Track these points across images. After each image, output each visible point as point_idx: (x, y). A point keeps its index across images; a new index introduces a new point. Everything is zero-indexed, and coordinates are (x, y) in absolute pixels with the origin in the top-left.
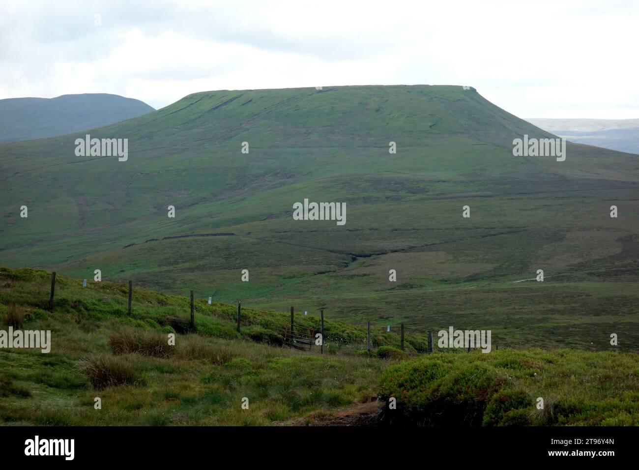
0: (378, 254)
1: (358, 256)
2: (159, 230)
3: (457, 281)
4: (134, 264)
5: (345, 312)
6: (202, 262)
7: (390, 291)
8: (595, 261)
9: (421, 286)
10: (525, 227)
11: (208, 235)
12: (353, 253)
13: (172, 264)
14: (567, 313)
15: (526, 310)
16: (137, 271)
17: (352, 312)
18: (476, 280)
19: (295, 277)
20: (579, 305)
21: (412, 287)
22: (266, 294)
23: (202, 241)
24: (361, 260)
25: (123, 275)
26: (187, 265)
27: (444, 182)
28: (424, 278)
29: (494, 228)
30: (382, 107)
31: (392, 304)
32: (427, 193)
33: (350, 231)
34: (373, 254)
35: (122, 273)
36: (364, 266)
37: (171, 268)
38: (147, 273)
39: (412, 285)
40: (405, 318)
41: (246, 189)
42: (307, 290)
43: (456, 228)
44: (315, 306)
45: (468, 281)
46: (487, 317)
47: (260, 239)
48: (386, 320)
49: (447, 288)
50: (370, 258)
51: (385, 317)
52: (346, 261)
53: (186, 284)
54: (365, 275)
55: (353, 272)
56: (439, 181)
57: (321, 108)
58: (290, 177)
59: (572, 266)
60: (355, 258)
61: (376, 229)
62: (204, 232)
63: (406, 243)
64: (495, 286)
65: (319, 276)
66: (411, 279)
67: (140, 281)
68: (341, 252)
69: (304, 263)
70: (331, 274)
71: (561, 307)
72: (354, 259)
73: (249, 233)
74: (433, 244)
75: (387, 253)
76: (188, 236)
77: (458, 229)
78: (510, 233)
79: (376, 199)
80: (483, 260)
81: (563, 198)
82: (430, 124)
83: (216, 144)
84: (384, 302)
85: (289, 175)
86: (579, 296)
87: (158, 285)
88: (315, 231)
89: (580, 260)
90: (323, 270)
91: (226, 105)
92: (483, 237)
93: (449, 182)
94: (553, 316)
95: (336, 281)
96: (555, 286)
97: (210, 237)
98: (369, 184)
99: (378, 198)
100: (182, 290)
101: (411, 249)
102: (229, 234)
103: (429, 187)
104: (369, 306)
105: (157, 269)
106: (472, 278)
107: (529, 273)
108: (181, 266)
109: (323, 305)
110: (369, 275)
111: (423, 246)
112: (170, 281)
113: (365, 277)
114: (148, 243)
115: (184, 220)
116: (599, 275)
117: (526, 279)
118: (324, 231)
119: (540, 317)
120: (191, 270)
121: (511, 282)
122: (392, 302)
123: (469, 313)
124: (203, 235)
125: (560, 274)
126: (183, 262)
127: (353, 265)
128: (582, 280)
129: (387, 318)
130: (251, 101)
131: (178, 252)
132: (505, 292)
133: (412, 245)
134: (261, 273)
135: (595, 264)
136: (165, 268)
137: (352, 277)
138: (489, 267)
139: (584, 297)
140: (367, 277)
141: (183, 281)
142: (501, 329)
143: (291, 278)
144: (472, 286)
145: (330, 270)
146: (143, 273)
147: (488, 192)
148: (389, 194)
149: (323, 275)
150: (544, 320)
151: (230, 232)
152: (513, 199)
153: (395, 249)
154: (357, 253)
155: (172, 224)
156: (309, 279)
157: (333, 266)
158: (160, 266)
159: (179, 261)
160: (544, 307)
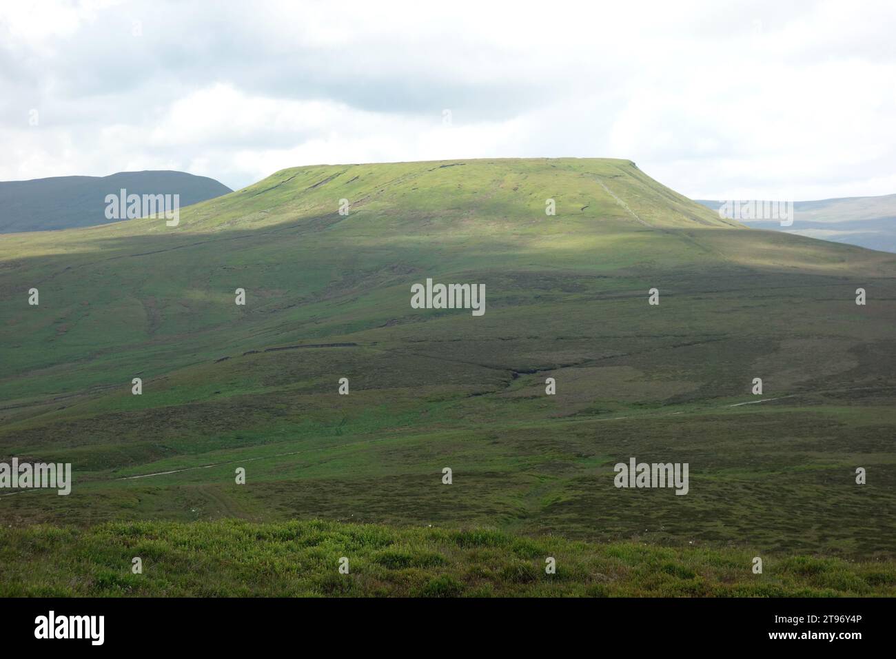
0: (545, 370)
1: (519, 372)
2: (251, 338)
3: (656, 405)
4: (232, 384)
5: (527, 448)
6: (321, 381)
7: (572, 418)
8: (829, 378)
9: (610, 411)
10: (725, 334)
11: (322, 346)
12: (513, 368)
13: (282, 384)
14: (825, 448)
15: (769, 446)
16: (237, 392)
17: (537, 448)
18: (679, 403)
19: (443, 400)
20: (835, 438)
21: (598, 413)
22: (410, 422)
23: (317, 354)
24: (524, 377)
25: (219, 398)
26: (302, 384)
27: (605, 277)
28: (612, 401)
29: (685, 336)
30: (521, 185)
31: (586, 436)
32: (586, 292)
33: (503, 339)
34: (539, 370)
35: (218, 395)
36: (530, 386)
37: (280, 389)
38: (251, 395)
39: (598, 410)
40: (610, 455)
41: (356, 288)
42: (462, 417)
43: (638, 336)
44: (484, 439)
45: (669, 405)
46: (721, 455)
47: (390, 350)
48: (586, 459)
49: (645, 414)
50: (534, 374)
51: (583, 455)
52: (506, 379)
53: (304, 410)
54: (535, 397)
55: (518, 394)
56: (599, 277)
57: (446, 186)
58: (410, 272)
59: (800, 385)
60: (516, 375)
61: (536, 338)
62: (317, 342)
63: (577, 356)
64: (707, 411)
65: (473, 398)
66: (595, 402)
67: (244, 406)
68: (498, 368)
69: (453, 381)
70: (490, 396)
71: (813, 440)
72: (515, 377)
73: (375, 343)
74: (613, 357)
75: (555, 369)
76: (297, 347)
77: (640, 336)
78: (708, 341)
79: (522, 299)
80: (684, 376)
81: (763, 297)
82: (582, 206)
83: (315, 232)
84: (574, 434)
85: (408, 270)
86: (830, 425)
87: (268, 412)
88: (459, 340)
89: (807, 377)
90: (479, 391)
91: (326, 182)
92: (675, 347)
93: (611, 277)
94: (809, 453)
95: (497, 405)
96: (790, 412)
97: (325, 349)
98: (511, 280)
99: (525, 297)
100: (300, 417)
101: (585, 363)
102: (349, 345)
103: (587, 284)
104: (556, 439)
105: (262, 391)
106: (676, 401)
107: (747, 394)
108: (294, 386)
109: (494, 438)
110: (540, 397)
111: (600, 359)
112: (284, 406)
113: (534, 400)
114: (246, 355)
115: (282, 325)
116: (840, 397)
117: (745, 401)
118: (471, 340)
119: (792, 454)
120: (308, 391)
121: (726, 407)
122: (586, 435)
123: (695, 449)
124: (317, 346)
125: (788, 395)
126: (296, 381)
127: (516, 384)
128: (820, 403)
129: (586, 457)
130: (357, 178)
131: (287, 367)
132: (730, 420)
133: (587, 358)
134: (399, 394)
135: (830, 383)
136: (272, 389)
137: (517, 399)
138: (693, 387)
139: (836, 426)
140: (538, 400)
141: (299, 406)
142: (751, 472)
143: (438, 401)
144: (677, 412)
145: (488, 390)
146: (245, 395)
147: (665, 290)
148: (540, 293)
149: (479, 397)
150: (801, 459)
151: (351, 342)
152: (701, 299)
153: (566, 362)
154: (519, 368)
155: (265, 331)
156: (461, 402)
157: (490, 385)
158: (267, 385)
159: (291, 379)
160: (790, 441)
